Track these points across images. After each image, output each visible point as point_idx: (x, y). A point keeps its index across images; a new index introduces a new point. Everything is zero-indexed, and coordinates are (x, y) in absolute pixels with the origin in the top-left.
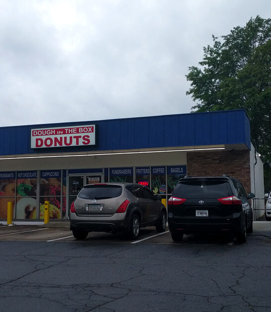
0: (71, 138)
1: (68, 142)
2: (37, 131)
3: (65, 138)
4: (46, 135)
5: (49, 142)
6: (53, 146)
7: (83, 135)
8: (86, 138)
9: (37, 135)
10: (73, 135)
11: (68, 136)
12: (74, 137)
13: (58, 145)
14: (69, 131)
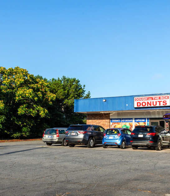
1: (155, 104)
2: (138, 98)
3: (153, 102)
4: (143, 100)
5: (144, 104)
6: (146, 106)
7: (163, 100)
8: (164, 102)
9: (138, 100)
10: (157, 101)
11: (155, 101)
12: (158, 102)
13: (149, 106)
14: (155, 98)
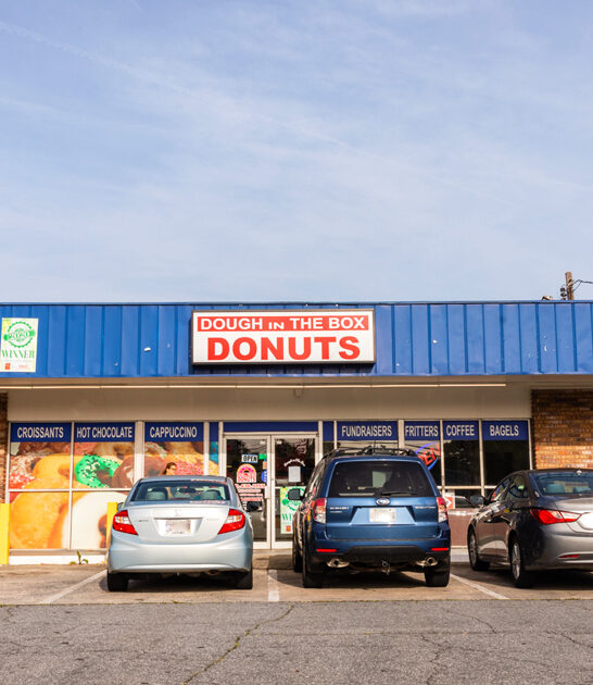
0: (307, 341)
1: (300, 350)
2: (212, 319)
3: (292, 341)
4: (238, 329)
5: (245, 349)
6: (257, 358)
7: (340, 335)
8: (349, 342)
9: (212, 329)
10: (312, 335)
11: (300, 336)
12: (317, 340)
13: (271, 358)
14: (303, 323)
